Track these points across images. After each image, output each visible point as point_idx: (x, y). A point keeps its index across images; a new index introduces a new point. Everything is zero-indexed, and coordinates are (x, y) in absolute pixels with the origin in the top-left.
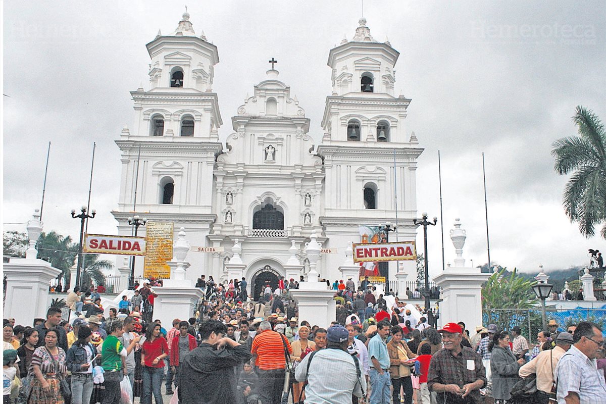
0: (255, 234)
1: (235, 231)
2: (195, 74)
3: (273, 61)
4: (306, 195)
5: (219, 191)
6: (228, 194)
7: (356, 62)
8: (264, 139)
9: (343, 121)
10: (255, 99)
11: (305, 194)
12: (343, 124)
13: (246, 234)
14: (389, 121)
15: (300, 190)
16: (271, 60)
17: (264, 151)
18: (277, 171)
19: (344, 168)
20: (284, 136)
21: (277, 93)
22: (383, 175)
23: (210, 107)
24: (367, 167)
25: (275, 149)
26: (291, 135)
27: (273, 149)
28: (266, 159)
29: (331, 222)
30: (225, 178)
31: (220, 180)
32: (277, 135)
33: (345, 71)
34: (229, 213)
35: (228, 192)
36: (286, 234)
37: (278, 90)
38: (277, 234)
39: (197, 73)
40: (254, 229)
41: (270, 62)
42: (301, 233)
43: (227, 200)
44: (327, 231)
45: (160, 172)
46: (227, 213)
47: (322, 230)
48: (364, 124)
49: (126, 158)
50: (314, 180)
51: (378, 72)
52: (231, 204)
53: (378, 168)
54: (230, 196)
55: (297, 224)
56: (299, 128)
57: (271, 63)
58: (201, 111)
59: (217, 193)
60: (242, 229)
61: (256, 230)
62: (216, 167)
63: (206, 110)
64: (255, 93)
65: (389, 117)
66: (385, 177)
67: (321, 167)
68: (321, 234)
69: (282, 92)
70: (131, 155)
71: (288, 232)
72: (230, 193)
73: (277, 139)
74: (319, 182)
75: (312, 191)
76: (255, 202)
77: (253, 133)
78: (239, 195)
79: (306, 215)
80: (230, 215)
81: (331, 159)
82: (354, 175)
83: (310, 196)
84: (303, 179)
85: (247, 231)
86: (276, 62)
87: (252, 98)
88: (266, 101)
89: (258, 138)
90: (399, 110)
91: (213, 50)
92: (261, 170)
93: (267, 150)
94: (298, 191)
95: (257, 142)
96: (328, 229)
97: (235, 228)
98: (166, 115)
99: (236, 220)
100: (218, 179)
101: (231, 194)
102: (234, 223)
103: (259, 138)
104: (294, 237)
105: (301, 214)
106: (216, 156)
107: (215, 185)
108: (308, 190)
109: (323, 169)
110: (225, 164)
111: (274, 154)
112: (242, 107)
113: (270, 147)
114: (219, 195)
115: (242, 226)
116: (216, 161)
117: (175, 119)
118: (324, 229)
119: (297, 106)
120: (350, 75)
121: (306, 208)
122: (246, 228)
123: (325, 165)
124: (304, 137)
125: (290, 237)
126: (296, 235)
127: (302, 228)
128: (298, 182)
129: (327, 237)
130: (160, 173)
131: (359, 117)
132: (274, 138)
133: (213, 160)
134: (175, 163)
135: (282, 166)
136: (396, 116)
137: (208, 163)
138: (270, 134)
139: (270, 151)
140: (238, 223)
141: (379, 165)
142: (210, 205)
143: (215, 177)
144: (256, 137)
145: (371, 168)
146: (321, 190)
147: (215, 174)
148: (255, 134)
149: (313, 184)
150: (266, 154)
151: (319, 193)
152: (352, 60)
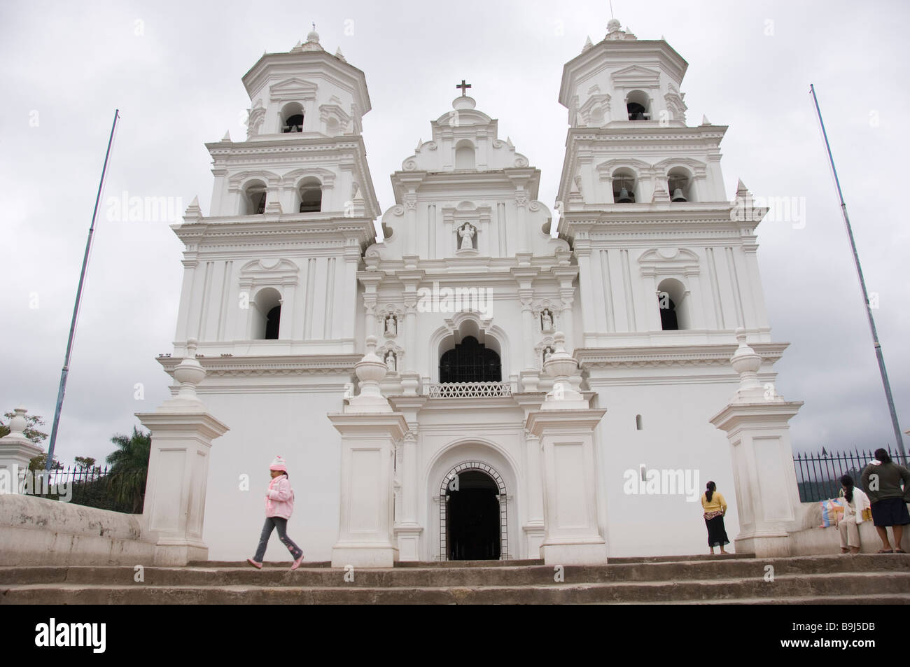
0: (445, 392)
1: (402, 390)
2: (324, 113)
3: (464, 86)
4: (543, 313)
5: (370, 311)
6: (388, 318)
7: (616, 75)
8: (454, 211)
9: (602, 172)
10: (434, 145)
11: (541, 310)
12: (603, 176)
13: (426, 392)
14: (690, 169)
15: (531, 301)
16: (461, 84)
17: (456, 235)
18: (483, 269)
19: (614, 254)
20: (492, 204)
21: (474, 131)
22: (694, 264)
23: (352, 162)
24: (660, 250)
25: (475, 228)
26: (506, 202)
27: (473, 229)
28: (459, 247)
29: (599, 360)
30: (380, 286)
31: (370, 290)
32: (478, 204)
33: (596, 93)
34: (391, 353)
35: (388, 314)
36: (508, 390)
37: (474, 127)
38: (489, 391)
39: (327, 112)
40: (442, 382)
41: (458, 87)
42: (538, 386)
43: (386, 329)
44: (593, 380)
45: (254, 279)
46: (387, 355)
47: (581, 379)
48: (643, 176)
49: (193, 257)
50: (556, 282)
51: (657, 90)
52: (393, 337)
53: (682, 251)
54: (391, 321)
55: (529, 367)
56: (520, 188)
57: (461, 90)
58: (334, 169)
59: (366, 316)
60: (416, 382)
61: (445, 384)
62: (362, 266)
63: (343, 167)
64: (434, 135)
65: (689, 161)
66: (698, 267)
67: (569, 257)
68: (580, 386)
69: (484, 130)
70: (200, 251)
71: (512, 385)
72: (391, 316)
73: (479, 210)
74: (566, 285)
75: (553, 304)
76: (443, 329)
77: (432, 203)
78: (410, 318)
79: (545, 352)
80: (392, 358)
81: (588, 238)
82: (635, 268)
83: (550, 314)
84: (535, 282)
85: (428, 387)
86: (469, 86)
87: (428, 144)
88: (454, 146)
89: (443, 209)
90: (704, 148)
91: (357, 79)
92: (450, 268)
93: (461, 233)
94: (527, 303)
95: (440, 218)
96: (594, 375)
97: (402, 382)
98: (270, 180)
99: (406, 366)
100: (366, 289)
101: (394, 318)
102: (400, 373)
103: (445, 210)
104: (524, 394)
105: (536, 349)
106: (364, 248)
107: (360, 301)
108: (547, 301)
109: (574, 261)
110: (381, 262)
111: (474, 239)
112: (410, 160)
113: (467, 227)
114: (370, 320)
115: (417, 377)
116: (363, 255)
117: (286, 186)
118: (585, 375)
119: (513, 153)
120: (605, 97)
121: (544, 337)
122: (425, 382)
123: (576, 252)
124: (531, 205)
125: (516, 394)
126: (528, 389)
127: (539, 376)
128: (526, 286)
129: (593, 390)
130: (255, 283)
131: (632, 164)
132: (474, 209)
133: (357, 252)
134: (284, 262)
135: (491, 260)
136: (702, 158)
137: (347, 259)
138: (465, 202)
139: (467, 234)
140: (409, 370)
141: (684, 245)
142: (352, 337)
143: (360, 286)
144: (439, 209)
145: (670, 252)
146: (572, 300)
147: (360, 279)
148: (437, 203)
149: (556, 290)
150: (460, 239)
151: (568, 306)
152: (607, 72)
